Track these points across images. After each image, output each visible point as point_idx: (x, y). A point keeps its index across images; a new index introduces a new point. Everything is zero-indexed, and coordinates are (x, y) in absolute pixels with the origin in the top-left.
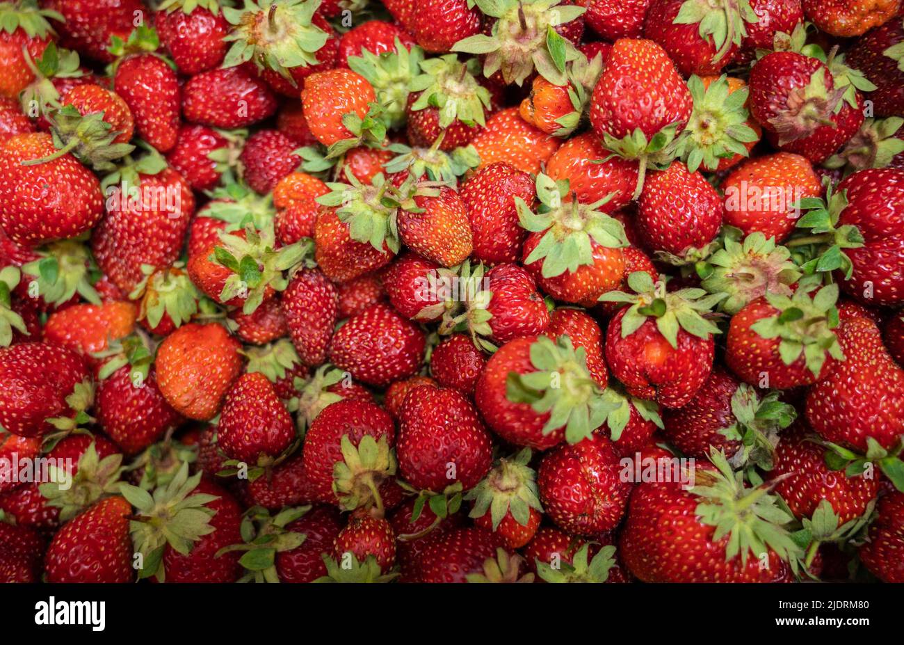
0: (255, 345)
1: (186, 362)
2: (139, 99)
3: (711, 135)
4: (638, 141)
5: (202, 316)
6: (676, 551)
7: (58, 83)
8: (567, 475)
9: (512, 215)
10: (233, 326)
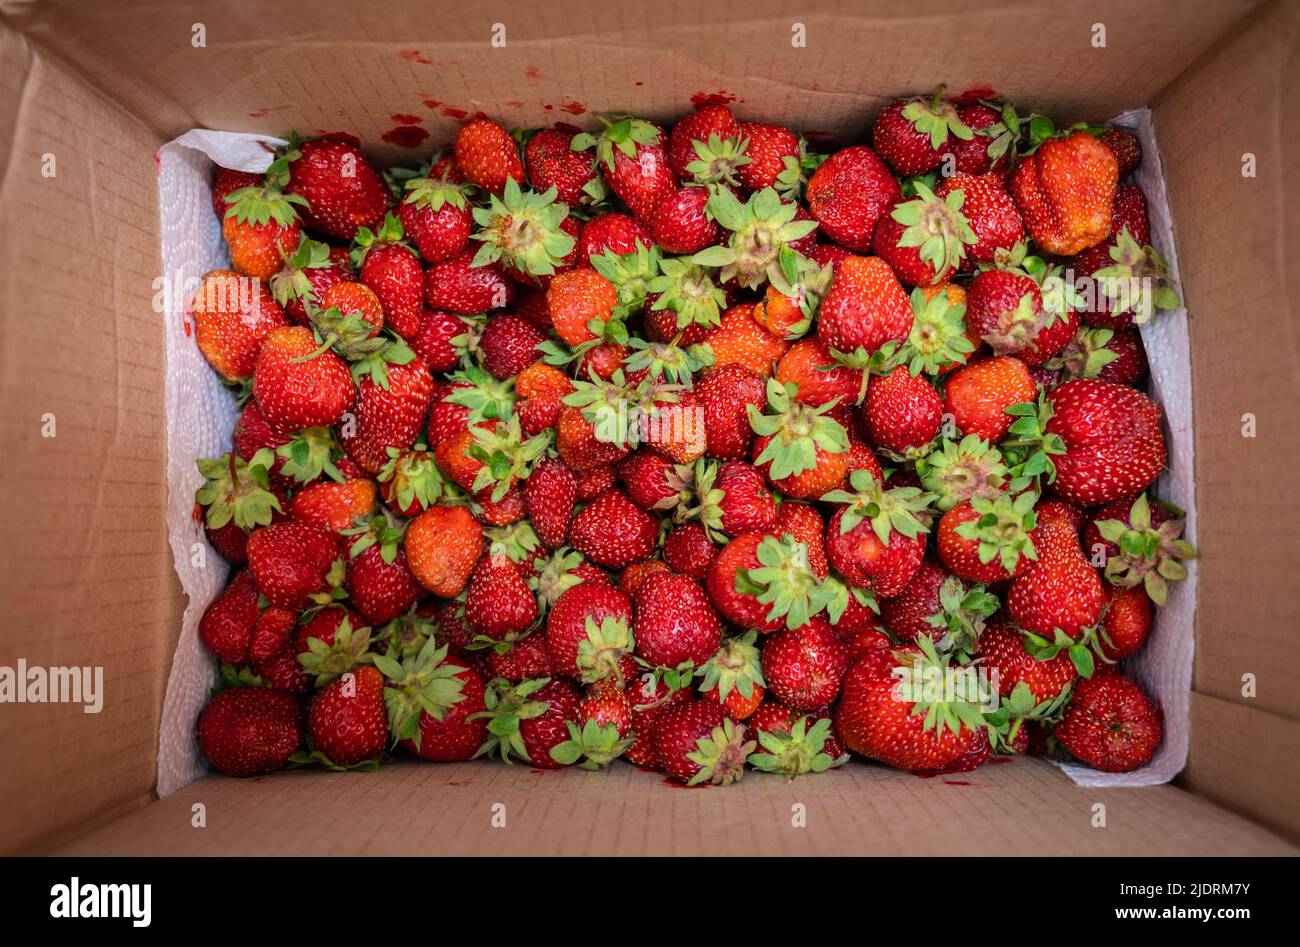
0: (497, 526)
1: (437, 544)
2: (389, 292)
3: (932, 344)
4: (861, 356)
5: (447, 499)
6: (881, 723)
7: (310, 273)
8: (788, 656)
9: (743, 417)
10: (477, 509)
